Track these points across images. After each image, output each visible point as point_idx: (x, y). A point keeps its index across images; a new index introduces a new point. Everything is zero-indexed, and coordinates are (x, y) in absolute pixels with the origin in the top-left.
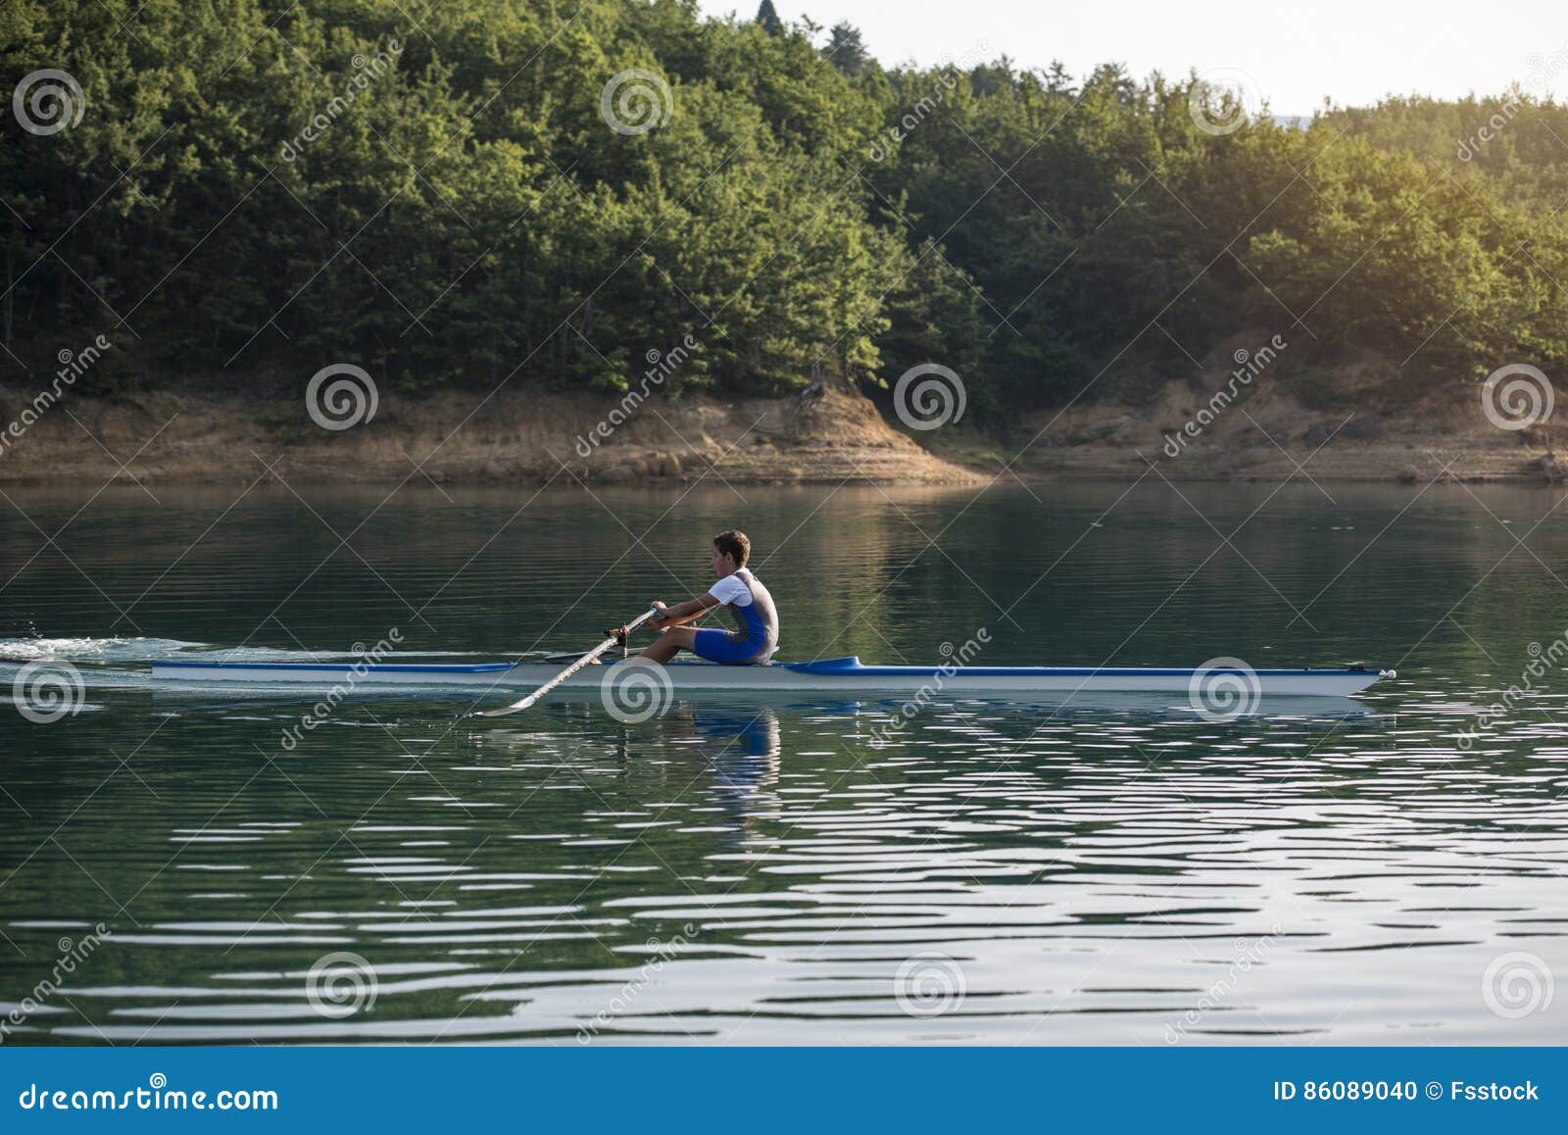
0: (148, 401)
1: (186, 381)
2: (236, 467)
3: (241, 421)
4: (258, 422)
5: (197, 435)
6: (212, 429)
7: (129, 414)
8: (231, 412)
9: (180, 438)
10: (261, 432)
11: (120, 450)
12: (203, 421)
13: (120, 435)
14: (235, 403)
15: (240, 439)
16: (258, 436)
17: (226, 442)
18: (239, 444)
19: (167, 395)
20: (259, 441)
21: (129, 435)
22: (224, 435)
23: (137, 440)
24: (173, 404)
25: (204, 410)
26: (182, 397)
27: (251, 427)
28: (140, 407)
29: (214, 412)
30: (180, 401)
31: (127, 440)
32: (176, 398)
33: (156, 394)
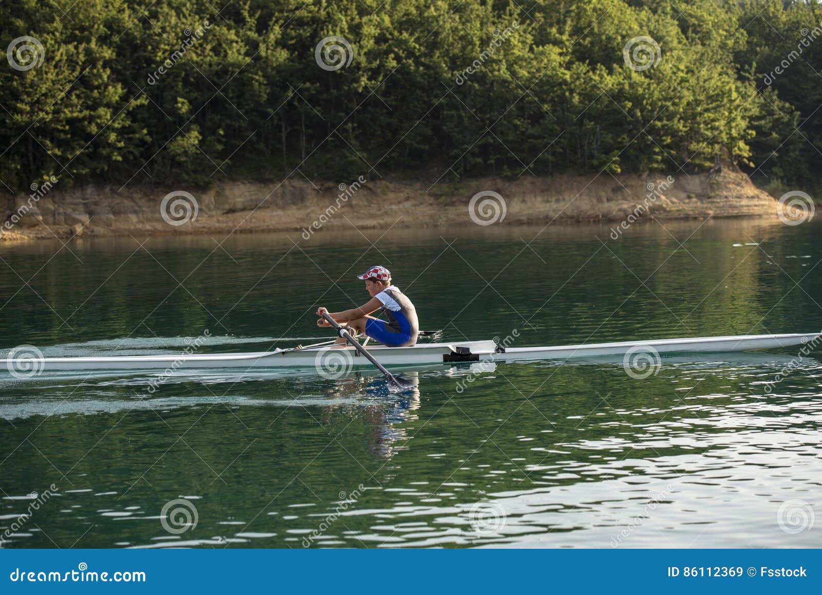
0: (374, 186)
1: (393, 175)
2: (421, 218)
3: (421, 195)
4: (429, 195)
5: (399, 202)
6: (407, 199)
7: (365, 193)
8: (416, 190)
9: (391, 204)
10: (432, 200)
11: (362, 211)
12: (402, 195)
13: (361, 204)
14: (418, 185)
15: (421, 204)
16: (430, 202)
17: (415, 205)
18: (422, 206)
19: (384, 182)
20: (431, 205)
21: (366, 204)
22: (413, 202)
23: (370, 206)
24: (387, 187)
25: (402, 189)
26: (391, 183)
27: (426, 198)
28: (371, 190)
29: (407, 191)
30: (391, 186)
31: (365, 206)
32: (388, 184)
33: (378, 182)
